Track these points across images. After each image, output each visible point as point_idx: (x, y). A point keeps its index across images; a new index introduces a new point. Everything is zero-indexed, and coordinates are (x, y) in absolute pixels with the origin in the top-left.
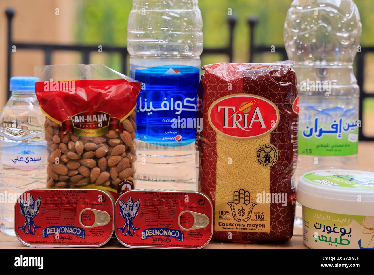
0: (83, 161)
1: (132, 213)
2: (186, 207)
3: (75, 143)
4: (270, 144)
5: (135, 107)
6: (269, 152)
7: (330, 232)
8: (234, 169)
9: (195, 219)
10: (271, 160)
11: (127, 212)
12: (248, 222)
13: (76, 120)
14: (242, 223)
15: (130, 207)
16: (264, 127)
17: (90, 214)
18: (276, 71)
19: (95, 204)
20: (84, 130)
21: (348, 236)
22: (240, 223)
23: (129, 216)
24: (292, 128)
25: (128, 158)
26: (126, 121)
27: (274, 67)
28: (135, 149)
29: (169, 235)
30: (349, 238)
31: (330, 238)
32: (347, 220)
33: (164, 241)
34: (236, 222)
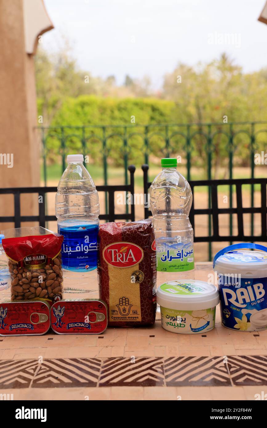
0: (32, 284)
1: (60, 314)
2: (91, 309)
3: (26, 273)
4: (138, 270)
5: (61, 250)
6: (139, 275)
7: (174, 320)
8: (119, 286)
9: (97, 316)
10: (140, 279)
11: (57, 314)
12: (129, 316)
13: (27, 260)
14: (125, 317)
15: (59, 311)
16: (135, 260)
17: (36, 316)
18: (140, 227)
19: (39, 310)
20: (31, 265)
21: (184, 322)
22: (124, 317)
23: (59, 316)
24: (152, 259)
25: (58, 281)
26: (55, 259)
27: (139, 225)
28: (62, 275)
29: (83, 326)
30: (184, 324)
31: (175, 324)
32: (183, 314)
33: (80, 329)
34: (121, 316)
